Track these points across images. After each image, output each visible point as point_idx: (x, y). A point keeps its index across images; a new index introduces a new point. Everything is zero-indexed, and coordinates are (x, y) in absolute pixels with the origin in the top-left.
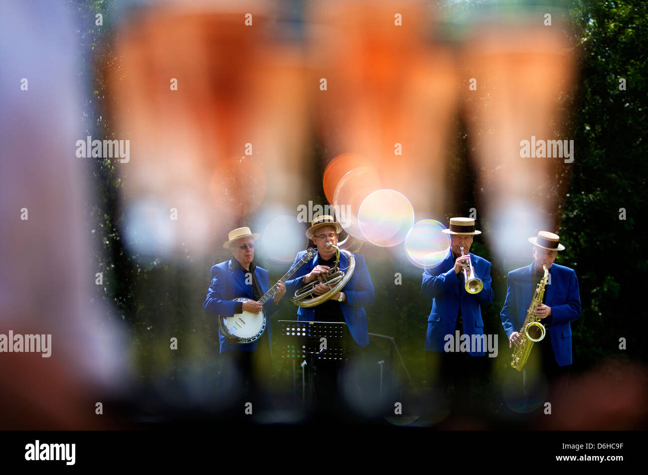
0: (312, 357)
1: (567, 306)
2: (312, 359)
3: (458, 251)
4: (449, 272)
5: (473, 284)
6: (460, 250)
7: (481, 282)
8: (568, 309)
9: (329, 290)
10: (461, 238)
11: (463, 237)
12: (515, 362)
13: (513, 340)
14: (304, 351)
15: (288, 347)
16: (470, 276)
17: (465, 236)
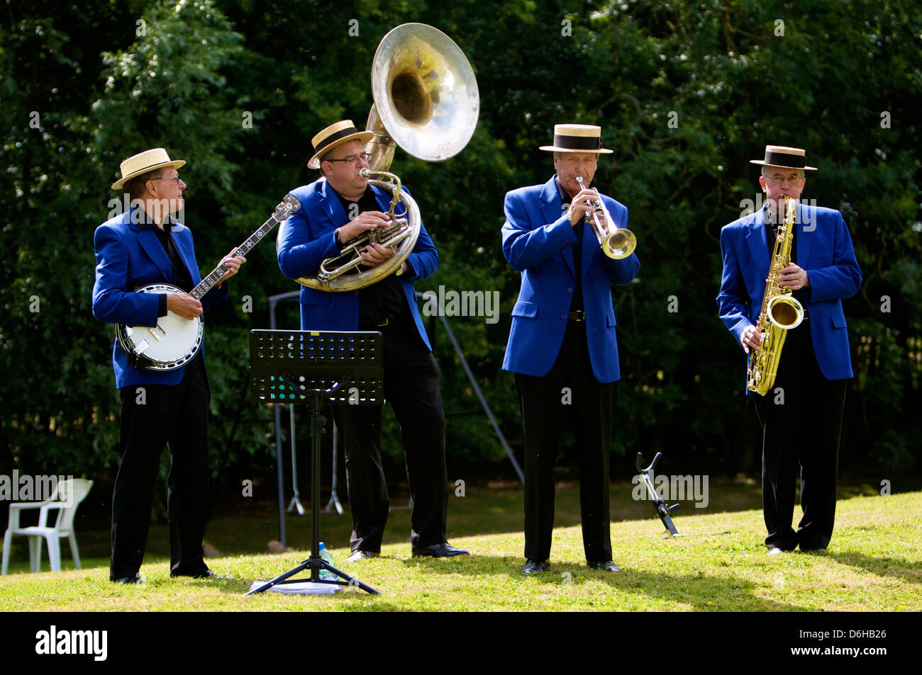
0: (317, 398)
1: (835, 268)
2: (317, 401)
3: (571, 185)
4: (558, 222)
5: (617, 240)
6: (578, 183)
7: (633, 237)
8: (836, 273)
9: (391, 256)
10: (578, 160)
11: (581, 159)
12: (755, 382)
13: (748, 340)
14: (303, 387)
15: (273, 378)
16: (608, 228)
17: (585, 156)
